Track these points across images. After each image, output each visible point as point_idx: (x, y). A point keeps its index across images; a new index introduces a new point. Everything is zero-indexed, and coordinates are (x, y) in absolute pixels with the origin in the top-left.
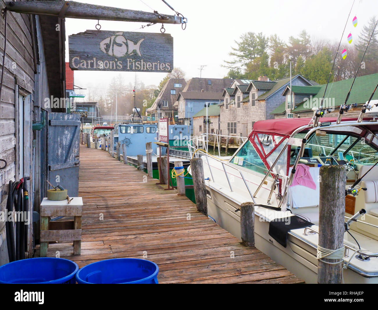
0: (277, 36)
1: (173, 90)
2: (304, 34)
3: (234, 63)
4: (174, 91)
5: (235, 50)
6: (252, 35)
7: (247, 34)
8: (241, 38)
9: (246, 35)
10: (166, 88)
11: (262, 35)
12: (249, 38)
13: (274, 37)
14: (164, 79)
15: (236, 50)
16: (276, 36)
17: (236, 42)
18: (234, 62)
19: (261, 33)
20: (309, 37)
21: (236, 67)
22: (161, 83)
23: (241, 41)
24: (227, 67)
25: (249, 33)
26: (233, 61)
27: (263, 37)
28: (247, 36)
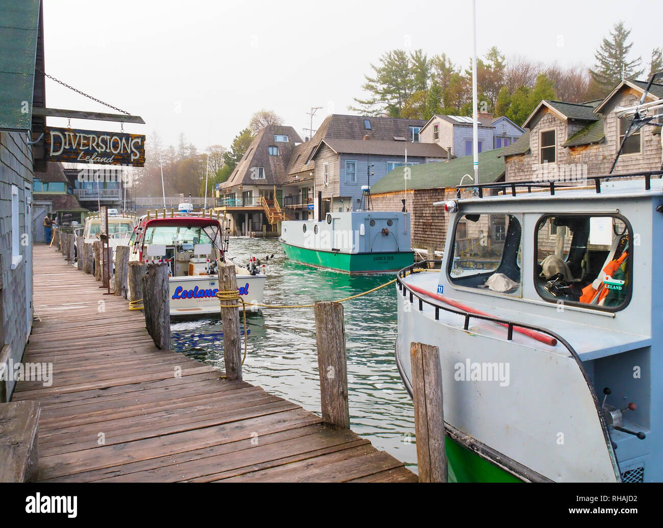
0: (447, 58)
1: (273, 146)
2: (494, 53)
3: (371, 103)
4: (275, 149)
5: (371, 80)
6: (401, 55)
7: (393, 53)
8: (381, 60)
9: (390, 56)
10: (260, 143)
11: (421, 53)
12: (396, 61)
13: (442, 59)
14: (241, 133)
15: (373, 81)
16: (444, 56)
17: (373, 67)
18: (372, 101)
19: (420, 50)
20: (503, 58)
21: (375, 109)
22: (235, 141)
23: (381, 65)
24: (358, 110)
25: (395, 53)
26: (369, 100)
27: (423, 58)
28: (392, 56)
